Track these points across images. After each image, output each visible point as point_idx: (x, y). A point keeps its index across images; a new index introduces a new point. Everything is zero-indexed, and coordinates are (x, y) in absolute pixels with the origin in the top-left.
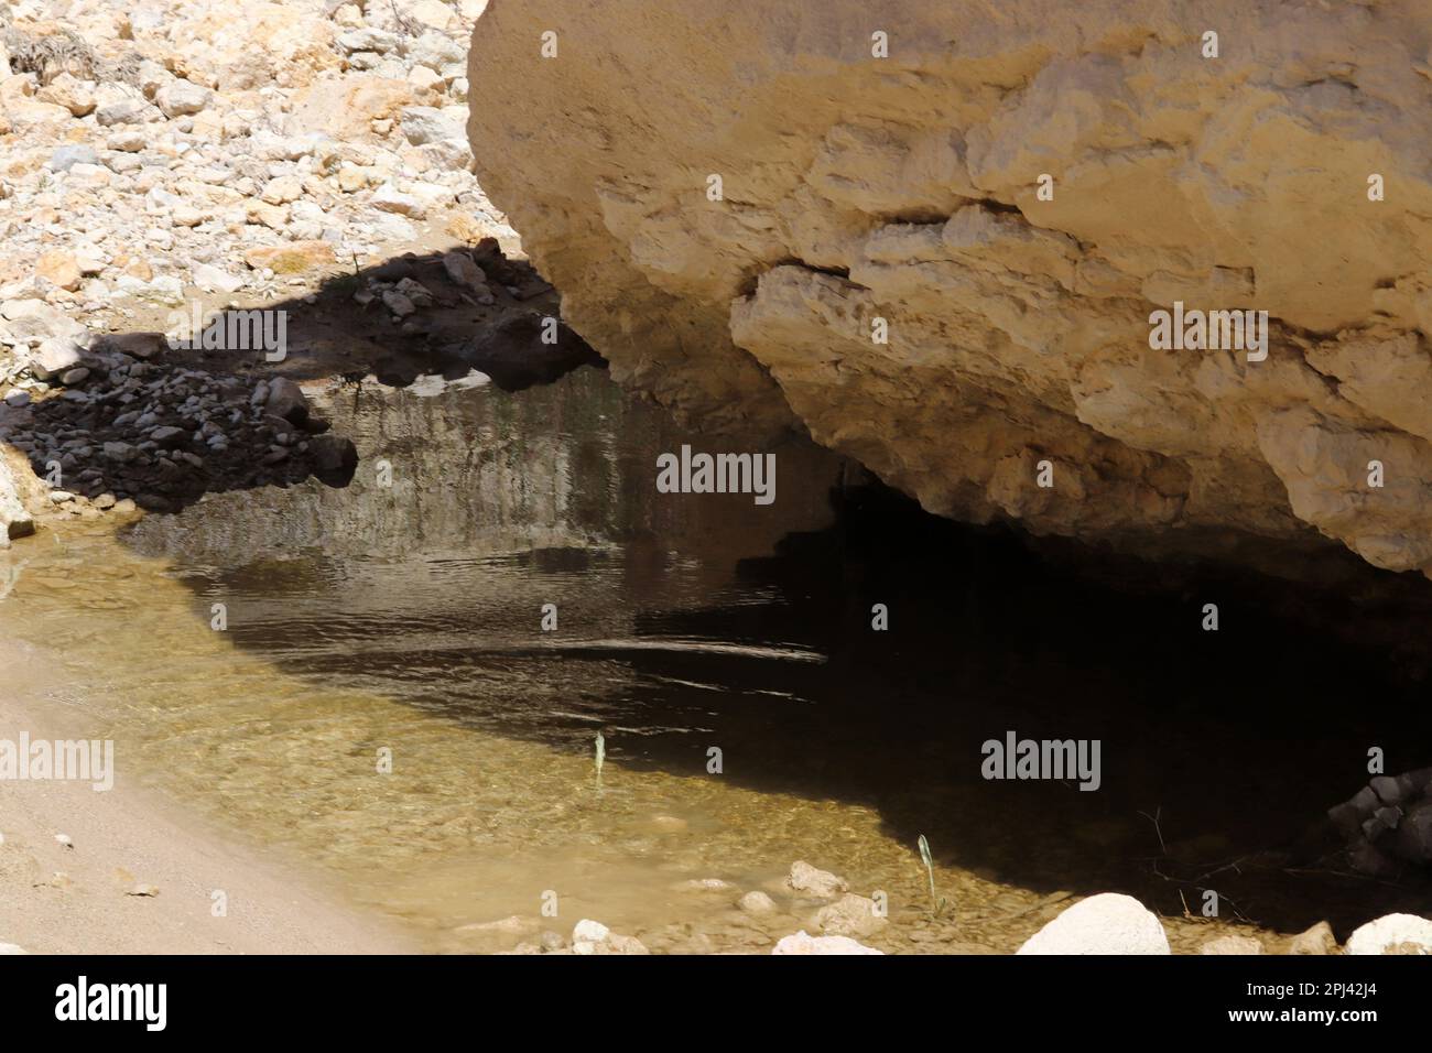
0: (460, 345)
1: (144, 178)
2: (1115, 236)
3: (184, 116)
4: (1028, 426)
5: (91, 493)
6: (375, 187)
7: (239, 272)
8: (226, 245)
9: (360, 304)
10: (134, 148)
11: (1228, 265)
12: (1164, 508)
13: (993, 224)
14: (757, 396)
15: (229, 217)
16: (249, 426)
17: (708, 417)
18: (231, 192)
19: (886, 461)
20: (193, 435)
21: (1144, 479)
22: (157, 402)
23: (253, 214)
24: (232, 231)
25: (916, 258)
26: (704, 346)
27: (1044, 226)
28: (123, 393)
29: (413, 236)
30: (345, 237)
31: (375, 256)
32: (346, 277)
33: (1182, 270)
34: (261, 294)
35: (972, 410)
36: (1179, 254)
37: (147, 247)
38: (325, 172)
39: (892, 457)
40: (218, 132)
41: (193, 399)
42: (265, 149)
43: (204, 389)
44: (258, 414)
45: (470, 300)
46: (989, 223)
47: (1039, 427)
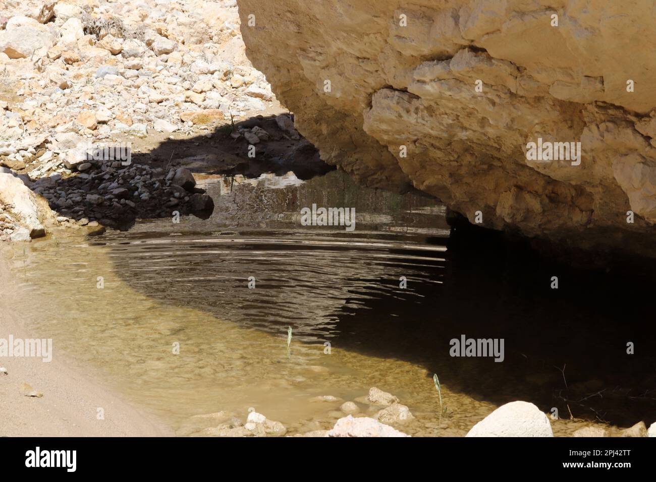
0: (279, 158)
1: (138, 82)
2: (535, 63)
3: (164, 54)
4: (514, 175)
5: (77, 218)
6: (248, 86)
7: (177, 123)
8: (173, 111)
9: (233, 139)
10: (138, 68)
11: (590, 75)
12: (582, 217)
13: (474, 58)
14: (391, 167)
15: (177, 99)
16: (162, 189)
17: (370, 179)
18: (179, 88)
19: (450, 197)
20: (134, 193)
21: (573, 202)
22: (120, 178)
23: (188, 97)
24: (177, 105)
25: (438, 78)
26: (364, 141)
27: (498, 58)
28: (105, 174)
29: (263, 108)
30: (230, 108)
31: (243, 117)
32: (227, 126)
33: (568, 79)
34: (185, 133)
35: (485, 167)
36: (567, 71)
37: (134, 111)
38: (225, 78)
39: (453, 195)
40: (180, 62)
41: (138, 177)
42: (199, 68)
43: (144, 172)
44: (168, 184)
45: (287, 137)
46: (472, 57)
47: (519, 175)
